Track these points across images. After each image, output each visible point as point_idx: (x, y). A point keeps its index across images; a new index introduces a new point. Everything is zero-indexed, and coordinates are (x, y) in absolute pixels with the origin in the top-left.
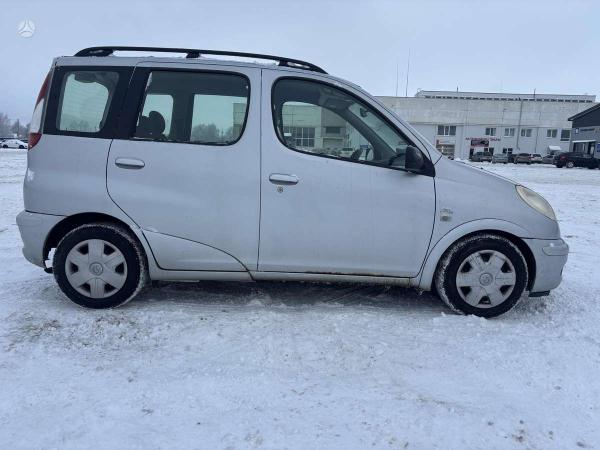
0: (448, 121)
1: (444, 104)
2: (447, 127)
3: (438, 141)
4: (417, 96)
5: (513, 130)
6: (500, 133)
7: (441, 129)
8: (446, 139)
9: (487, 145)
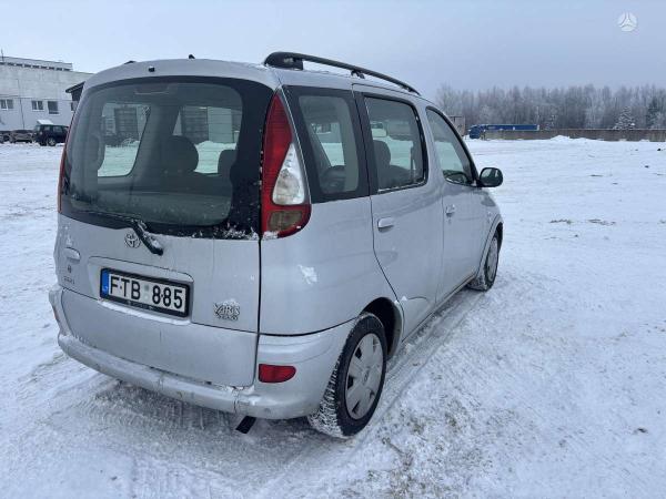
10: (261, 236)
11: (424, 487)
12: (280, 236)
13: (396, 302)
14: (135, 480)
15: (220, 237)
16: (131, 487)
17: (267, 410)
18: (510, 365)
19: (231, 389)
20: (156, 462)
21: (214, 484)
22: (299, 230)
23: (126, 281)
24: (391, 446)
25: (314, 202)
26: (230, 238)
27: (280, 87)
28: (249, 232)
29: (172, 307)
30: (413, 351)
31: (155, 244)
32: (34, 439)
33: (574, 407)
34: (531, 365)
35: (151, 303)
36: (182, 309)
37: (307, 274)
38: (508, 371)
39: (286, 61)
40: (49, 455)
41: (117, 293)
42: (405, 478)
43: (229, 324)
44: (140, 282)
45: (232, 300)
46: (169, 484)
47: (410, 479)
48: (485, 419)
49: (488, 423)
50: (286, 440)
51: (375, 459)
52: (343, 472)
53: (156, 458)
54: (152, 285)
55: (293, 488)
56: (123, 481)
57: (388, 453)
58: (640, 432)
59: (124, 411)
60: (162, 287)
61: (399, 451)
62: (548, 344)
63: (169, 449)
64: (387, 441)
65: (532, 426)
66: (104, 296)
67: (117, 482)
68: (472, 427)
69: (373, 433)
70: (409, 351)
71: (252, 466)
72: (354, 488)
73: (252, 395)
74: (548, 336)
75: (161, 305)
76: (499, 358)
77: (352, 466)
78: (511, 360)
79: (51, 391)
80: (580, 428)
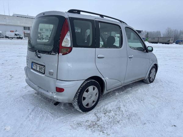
0: (27, 25)
1: (24, 19)
2: (27, 28)
3: (24, 32)
4: (14, 16)
5: (48, 30)
6: (44, 30)
7: (25, 28)
8: (27, 31)
9: (41, 34)
10: (58, 54)
11: (98, 126)
12: (63, 55)
13: (103, 79)
14: (33, 111)
15: (50, 54)
16: (31, 112)
17: (58, 99)
18: (144, 103)
19: (51, 93)
20: (39, 108)
21: (48, 115)
22: (68, 54)
23: (35, 65)
24: (96, 116)
25: (73, 47)
26: (52, 55)
27: (68, 17)
28: (56, 53)
29: (42, 72)
30: (118, 95)
31: (39, 56)
32: (18, 100)
33: (157, 116)
34: (151, 104)
35: (39, 70)
36: (44, 72)
37: (69, 65)
38: (142, 104)
39: (74, 11)
40: (19, 103)
41: (34, 68)
42: (94, 123)
43: (51, 76)
44: (38, 65)
45: (52, 70)
46: (39, 113)
47: (96, 124)
48: (127, 114)
49: (127, 116)
50: (71, 110)
51: (91, 118)
52: (80, 119)
53: (40, 107)
54: (39, 66)
55: (66, 120)
56: (30, 111)
57: (95, 117)
58: (174, 126)
59: (39, 97)
60: (41, 66)
61: (98, 117)
62: (160, 99)
63: (44, 106)
64: (95, 114)
65: (139, 118)
66: (32, 68)
67: (29, 111)
68: (122, 116)
69: (94, 112)
70: (116, 95)
71: (59, 113)
72: (81, 123)
73: (55, 95)
74: (161, 97)
75: (40, 71)
76: (142, 100)
77: (84, 118)
78: (145, 102)
79: (27, 91)
80: (154, 121)
